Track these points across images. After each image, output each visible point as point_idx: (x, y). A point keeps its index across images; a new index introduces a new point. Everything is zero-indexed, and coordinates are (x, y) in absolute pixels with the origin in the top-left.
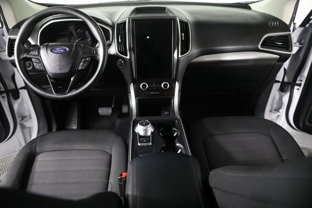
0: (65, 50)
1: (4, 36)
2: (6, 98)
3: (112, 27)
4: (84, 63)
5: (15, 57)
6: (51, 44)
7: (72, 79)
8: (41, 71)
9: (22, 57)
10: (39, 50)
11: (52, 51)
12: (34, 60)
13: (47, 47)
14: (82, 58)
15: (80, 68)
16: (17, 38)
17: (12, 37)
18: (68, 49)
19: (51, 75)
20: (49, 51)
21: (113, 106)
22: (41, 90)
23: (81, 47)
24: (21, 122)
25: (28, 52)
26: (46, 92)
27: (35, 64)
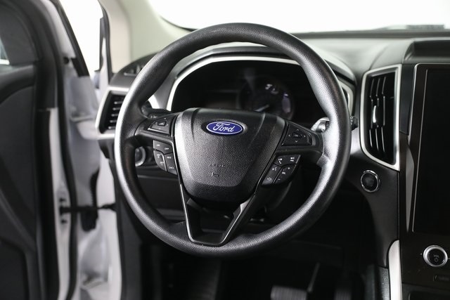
0: (237, 128)
1: (97, 87)
2: (68, 225)
3: (355, 84)
4: (283, 167)
5: (115, 135)
6: (202, 110)
7: (242, 206)
8: (168, 174)
9: (131, 134)
10: (173, 122)
11: (204, 128)
12: (156, 145)
13: (193, 117)
14: (278, 155)
15: (269, 180)
16: (129, 92)
17: (117, 90)
18: (244, 127)
19: (190, 189)
20: (198, 128)
21: (310, 289)
22: (158, 224)
23: (279, 125)
24: (85, 287)
25: (146, 123)
26: (171, 232)
27: (157, 156)
